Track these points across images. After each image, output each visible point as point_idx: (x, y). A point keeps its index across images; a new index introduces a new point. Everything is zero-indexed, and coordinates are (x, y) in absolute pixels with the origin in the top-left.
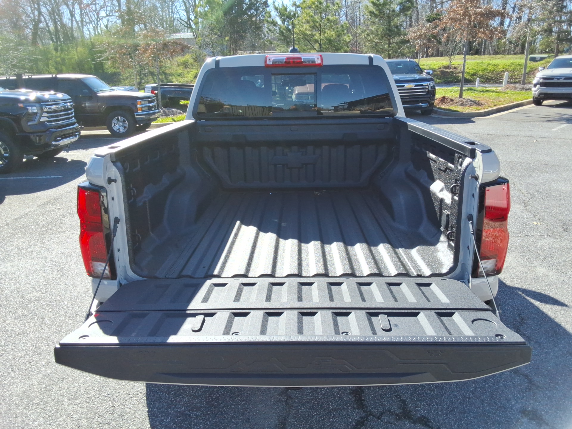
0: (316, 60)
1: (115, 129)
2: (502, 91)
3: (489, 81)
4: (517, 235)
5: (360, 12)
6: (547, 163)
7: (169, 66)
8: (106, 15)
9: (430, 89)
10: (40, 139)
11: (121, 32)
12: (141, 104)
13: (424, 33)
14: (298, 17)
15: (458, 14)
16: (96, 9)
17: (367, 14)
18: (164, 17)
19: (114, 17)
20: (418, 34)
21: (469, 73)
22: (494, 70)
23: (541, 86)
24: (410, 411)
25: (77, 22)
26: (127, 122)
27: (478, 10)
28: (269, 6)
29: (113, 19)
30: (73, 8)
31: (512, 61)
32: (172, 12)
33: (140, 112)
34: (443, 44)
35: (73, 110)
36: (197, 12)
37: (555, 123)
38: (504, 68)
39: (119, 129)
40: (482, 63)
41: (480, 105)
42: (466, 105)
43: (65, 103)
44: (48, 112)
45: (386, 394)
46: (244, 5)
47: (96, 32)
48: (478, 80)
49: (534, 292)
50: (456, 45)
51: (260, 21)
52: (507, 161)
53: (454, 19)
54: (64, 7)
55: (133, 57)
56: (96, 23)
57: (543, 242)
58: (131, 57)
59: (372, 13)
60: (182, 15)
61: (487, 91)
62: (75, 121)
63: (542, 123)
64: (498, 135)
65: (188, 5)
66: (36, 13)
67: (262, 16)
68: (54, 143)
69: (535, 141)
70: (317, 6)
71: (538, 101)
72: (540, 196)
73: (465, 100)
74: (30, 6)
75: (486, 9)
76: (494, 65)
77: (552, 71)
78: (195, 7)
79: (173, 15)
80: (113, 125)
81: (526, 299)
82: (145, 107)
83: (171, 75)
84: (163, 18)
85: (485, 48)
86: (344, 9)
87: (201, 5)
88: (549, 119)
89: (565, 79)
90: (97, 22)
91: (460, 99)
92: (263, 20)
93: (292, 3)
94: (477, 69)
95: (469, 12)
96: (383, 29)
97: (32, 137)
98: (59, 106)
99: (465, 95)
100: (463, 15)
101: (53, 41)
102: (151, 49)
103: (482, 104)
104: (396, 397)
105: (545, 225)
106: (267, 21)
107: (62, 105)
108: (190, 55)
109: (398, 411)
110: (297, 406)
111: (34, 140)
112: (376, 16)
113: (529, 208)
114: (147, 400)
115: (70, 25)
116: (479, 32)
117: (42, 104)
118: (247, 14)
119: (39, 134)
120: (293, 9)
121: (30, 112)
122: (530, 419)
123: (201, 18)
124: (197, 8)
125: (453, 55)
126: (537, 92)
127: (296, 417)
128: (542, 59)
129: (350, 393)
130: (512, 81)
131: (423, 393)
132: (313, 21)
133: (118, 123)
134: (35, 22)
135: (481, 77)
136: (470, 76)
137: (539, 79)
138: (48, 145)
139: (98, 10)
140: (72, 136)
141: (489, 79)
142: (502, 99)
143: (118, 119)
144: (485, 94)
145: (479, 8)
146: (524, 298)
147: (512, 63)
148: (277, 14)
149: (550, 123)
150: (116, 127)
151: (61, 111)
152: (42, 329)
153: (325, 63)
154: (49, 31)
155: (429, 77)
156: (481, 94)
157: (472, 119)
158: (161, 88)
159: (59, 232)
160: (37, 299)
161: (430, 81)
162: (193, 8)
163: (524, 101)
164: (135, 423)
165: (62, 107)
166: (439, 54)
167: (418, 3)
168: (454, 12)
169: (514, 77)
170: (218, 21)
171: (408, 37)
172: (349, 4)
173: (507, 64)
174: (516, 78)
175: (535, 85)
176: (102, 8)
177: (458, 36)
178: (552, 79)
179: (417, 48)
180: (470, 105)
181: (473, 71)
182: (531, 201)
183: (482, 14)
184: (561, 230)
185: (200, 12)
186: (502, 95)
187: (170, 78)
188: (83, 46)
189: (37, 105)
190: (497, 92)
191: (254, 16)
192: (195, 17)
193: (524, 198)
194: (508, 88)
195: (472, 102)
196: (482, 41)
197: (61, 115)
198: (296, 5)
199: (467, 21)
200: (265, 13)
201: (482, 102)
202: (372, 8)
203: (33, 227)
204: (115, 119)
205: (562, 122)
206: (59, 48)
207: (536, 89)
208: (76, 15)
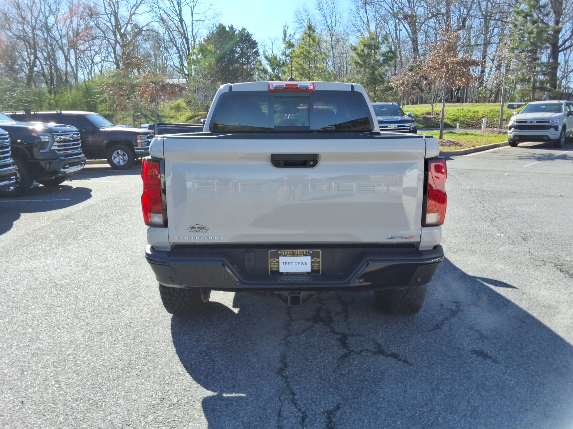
0: (309, 86)
1: (115, 162)
2: (480, 134)
3: (470, 127)
4: (482, 243)
5: (346, 62)
6: (515, 191)
7: (162, 109)
8: (100, 60)
9: (411, 129)
10: (50, 166)
11: (120, 75)
12: (141, 139)
13: (407, 81)
14: (287, 65)
15: (436, 63)
16: (91, 56)
17: (353, 64)
18: (158, 63)
19: (108, 62)
20: (401, 81)
21: (451, 119)
22: (475, 116)
23: (515, 129)
24: (384, 350)
25: (72, 67)
26: (127, 156)
27: (455, 60)
28: (259, 56)
29: (107, 65)
30: (69, 53)
31: (491, 108)
32: (165, 59)
33: (139, 146)
34: (425, 92)
35: (80, 142)
36: (190, 60)
37: (527, 161)
38: (483, 115)
39: (119, 163)
40: (463, 110)
41: (458, 146)
42: (446, 145)
43: (74, 134)
44: (58, 142)
45: (365, 341)
46: (236, 54)
47: (90, 77)
48: (458, 124)
49: (491, 280)
50: (437, 93)
51: (251, 68)
52: (479, 190)
53: (433, 67)
54: (60, 52)
55: (131, 99)
56: (90, 68)
57: (504, 248)
58: (128, 98)
59: (357, 63)
60: (175, 62)
61: (466, 134)
62: (81, 151)
63: (515, 161)
64: (474, 170)
65: (181, 53)
66: (32, 57)
67: (253, 64)
68: (62, 170)
69: (506, 174)
70: (306, 55)
71: (513, 143)
72: (505, 215)
73: (445, 141)
74: (27, 51)
75: (462, 58)
76: (474, 112)
77: (525, 115)
78: (189, 55)
79: (166, 62)
80: (113, 158)
81: (484, 284)
82: (145, 142)
83: (164, 117)
84: (156, 64)
85: (467, 97)
86: (331, 60)
87: (194, 53)
88: (522, 158)
89: (538, 122)
90: (92, 67)
91: (441, 140)
92: (254, 68)
93: (281, 52)
94: (458, 115)
95: (447, 61)
96: (368, 78)
97: (42, 164)
98: (68, 137)
99: (445, 137)
100: (441, 64)
101: (47, 84)
102: (150, 90)
103: (461, 145)
104: (373, 342)
105: (507, 236)
106: (258, 69)
107: (71, 136)
108: (183, 100)
109: (374, 350)
110: (295, 347)
111: (44, 167)
112: (361, 66)
113: (495, 224)
114: (174, 344)
115: (64, 69)
116: (456, 80)
117: (54, 134)
118: (238, 63)
119: (51, 161)
120: (283, 58)
121: (43, 140)
122: (478, 355)
123: (194, 65)
124: (190, 56)
125: (435, 103)
126: (512, 134)
127: (294, 353)
128: (519, 106)
129: (337, 340)
130: (490, 125)
131: (394, 340)
132: (302, 69)
133: (118, 156)
134: (30, 66)
135: (462, 122)
136: (451, 121)
137: (513, 122)
138: (56, 172)
139: (93, 55)
140: (78, 165)
141: (469, 124)
142: (479, 141)
143: (118, 153)
144: (464, 137)
145: (455, 57)
146: (482, 284)
147: (491, 110)
148: (268, 63)
149: (522, 161)
150: (116, 161)
151: (70, 141)
152: (77, 303)
153: (316, 89)
154: (44, 75)
155: (410, 119)
156: (460, 137)
157: (451, 157)
158: (158, 126)
159: (77, 240)
160: (68, 284)
161: (411, 122)
162: (187, 56)
163: (501, 143)
164: (166, 357)
165: (71, 137)
166: (422, 101)
167: (402, 55)
168: (433, 62)
169: (493, 123)
170: (210, 67)
171: (392, 84)
172: (337, 54)
173: (486, 111)
174: (495, 124)
175: (510, 128)
176: (96, 53)
177: (437, 83)
178: (526, 122)
179: (400, 94)
180: (450, 146)
181: (454, 117)
182: (497, 219)
183: (458, 63)
184: (520, 239)
185: (193, 59)
186: (480, 138)
187: (163, 119)
188: (78, 89)
189: (49, 134)
190: (475, 135)
191: (245, 64)
192: (188, 64)
193: (491, 217)
194: (486, 132)
195: (451, 143)
196: (459, 87)
197: (69, 145)
198: (285, 54)
199: (444, 69)
200: (256, 62)
201: (461, 143)
202: (358, 59)
203: (52, 236)
204: (115, 153)
205: (533, 160)
206: (53, 91)
207: (511, 131)
208: (71, 60)
